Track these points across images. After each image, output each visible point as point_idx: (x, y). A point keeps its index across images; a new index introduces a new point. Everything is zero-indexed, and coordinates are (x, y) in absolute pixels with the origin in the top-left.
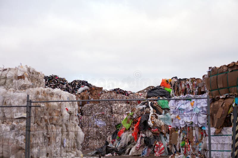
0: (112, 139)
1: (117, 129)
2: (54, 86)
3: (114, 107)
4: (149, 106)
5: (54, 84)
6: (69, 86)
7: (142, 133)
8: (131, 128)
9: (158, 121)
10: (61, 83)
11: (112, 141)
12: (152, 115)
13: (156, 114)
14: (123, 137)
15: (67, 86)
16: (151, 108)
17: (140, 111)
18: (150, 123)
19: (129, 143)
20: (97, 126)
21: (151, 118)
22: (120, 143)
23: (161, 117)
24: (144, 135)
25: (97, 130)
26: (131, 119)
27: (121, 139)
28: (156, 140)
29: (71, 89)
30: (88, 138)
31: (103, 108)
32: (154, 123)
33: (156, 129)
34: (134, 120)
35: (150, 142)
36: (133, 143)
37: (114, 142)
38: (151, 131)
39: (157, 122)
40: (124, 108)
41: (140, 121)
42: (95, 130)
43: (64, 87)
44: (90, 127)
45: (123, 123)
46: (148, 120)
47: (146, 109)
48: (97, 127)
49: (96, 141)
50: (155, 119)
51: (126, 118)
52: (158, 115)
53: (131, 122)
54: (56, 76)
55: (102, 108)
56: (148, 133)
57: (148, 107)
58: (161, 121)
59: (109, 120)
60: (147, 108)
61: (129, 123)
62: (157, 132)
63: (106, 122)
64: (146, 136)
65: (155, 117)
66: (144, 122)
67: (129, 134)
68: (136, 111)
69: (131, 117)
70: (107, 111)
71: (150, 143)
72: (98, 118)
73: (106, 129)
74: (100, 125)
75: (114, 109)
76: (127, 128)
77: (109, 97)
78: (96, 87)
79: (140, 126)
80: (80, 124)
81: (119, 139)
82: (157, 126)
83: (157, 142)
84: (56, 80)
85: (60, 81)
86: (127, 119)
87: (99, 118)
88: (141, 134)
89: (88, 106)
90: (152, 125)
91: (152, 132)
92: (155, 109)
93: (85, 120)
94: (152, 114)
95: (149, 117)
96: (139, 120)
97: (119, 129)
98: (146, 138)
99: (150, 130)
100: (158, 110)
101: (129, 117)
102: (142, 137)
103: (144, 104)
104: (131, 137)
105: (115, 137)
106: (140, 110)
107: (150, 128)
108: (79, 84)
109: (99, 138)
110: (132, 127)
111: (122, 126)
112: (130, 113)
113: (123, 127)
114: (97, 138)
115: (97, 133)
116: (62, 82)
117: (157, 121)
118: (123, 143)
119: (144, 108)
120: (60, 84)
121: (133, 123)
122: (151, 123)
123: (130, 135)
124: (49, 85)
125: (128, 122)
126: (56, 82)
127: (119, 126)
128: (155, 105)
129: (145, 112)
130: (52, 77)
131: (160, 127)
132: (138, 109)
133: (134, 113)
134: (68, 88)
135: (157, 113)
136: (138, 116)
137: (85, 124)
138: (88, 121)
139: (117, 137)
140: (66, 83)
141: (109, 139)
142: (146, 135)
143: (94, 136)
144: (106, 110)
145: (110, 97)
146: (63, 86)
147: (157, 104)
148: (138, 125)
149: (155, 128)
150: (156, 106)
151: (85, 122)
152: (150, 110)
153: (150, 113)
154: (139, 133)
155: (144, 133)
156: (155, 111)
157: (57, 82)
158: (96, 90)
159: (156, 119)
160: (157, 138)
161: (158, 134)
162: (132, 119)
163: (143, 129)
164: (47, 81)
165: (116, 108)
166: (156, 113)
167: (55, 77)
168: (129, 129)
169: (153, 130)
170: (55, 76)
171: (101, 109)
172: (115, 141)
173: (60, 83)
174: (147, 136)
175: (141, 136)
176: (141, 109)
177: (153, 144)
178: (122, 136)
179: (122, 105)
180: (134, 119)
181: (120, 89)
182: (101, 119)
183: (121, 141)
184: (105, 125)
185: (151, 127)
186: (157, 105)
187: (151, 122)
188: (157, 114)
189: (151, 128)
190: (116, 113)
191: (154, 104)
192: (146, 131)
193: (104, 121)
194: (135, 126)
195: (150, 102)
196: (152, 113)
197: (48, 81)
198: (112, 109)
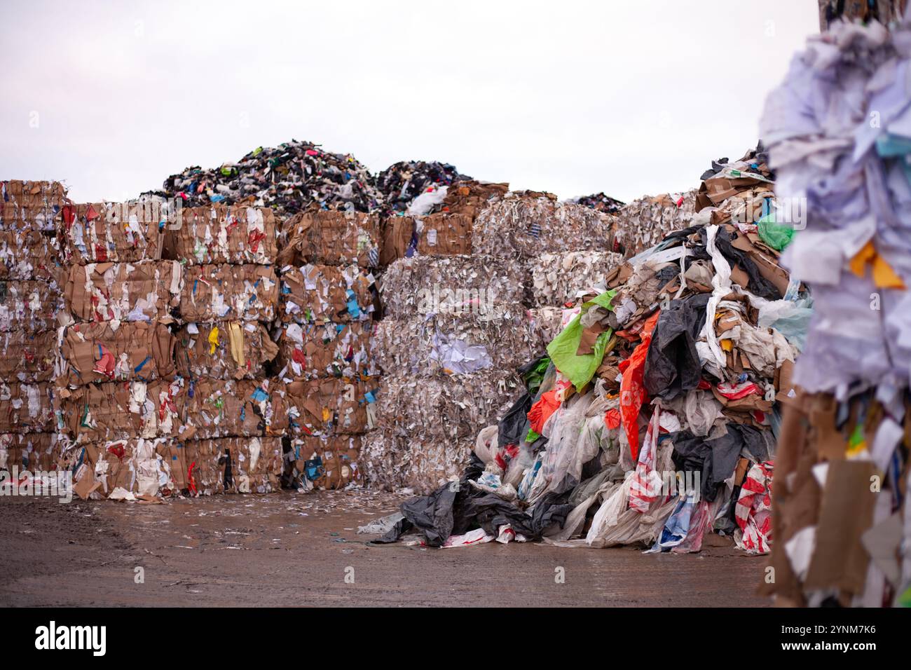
0: (501, 444)
1: (532, 385)
2: (295, 188)
3: (540, 269)
4: (708, 249)
5: (298, 180)
6: (369, 188)
7: (661, 411)
8: (601, 382)
9: (758, 339)
10: (330, 175)
11: (499, 458)
12: (724, 304)
13: (747, 293)
14: (554, 438)
15: (356, 189)
16: (720, 262)
17: (654, 283)
18: (709, 350)
19: (590, 469)
20: (441, 370)
21: (717, 321)
22: (541, 470)
23: (779, 311)
24: (670, 424)
25: (443, 393)
26: (601, 327)
27: (547, 446)
28: (746, 452)
29: (379, 201)
30: (404, 433)
31: (479, 277)
32: (735, 351)
33: (743, 387)
34: (621, 333)
35: (707, 465)
36: (613, 470)
37: (509, 460)
38: (715, 399)
39: (750, 345)
40: (589, 274)
41: (653, 341)
42: (434, 391)
43: (344, 195)
44: (415, 374)
45: (558, 352)
46: (697, 330)
47: (687, 267)
48: (442, 375)
49: (440, 448)
50: (738, 324)
51: (577, 326)
52: (757, 301)
53: (602, 343)
54: (307, 147)
55: (474, 275)
56: (699, 411)
57: (701, 255)
58: (779, 339)
59: (506, 336)
60: (694, 263)
61: (592, 353)
62: (752, 401)
63: (489, 351)
64: (686, 427)
65: (742, 314)
66: (670, 344)
67: (587, 415)
68: (632, 282)
69: (601, 317)
70: (505, 291)
71: (711, 469)
72: (446, 331)
73: (494, 384)
74: (462, 364)
75: (538, 283)
76: (580, 381)
77: (516, 217)
78: (477, 183)
79: (654, 366)
80: (372, 363)
81: (538, 444)
82: (753, 369)
83: (750, 465)
84: (308, 162)
85: (325, 167)
86: (580, 331)
87: (452, 330)
88: (655, 418)
89: (404, 268)
90: (722, 360)
91: (724, 401)
92: (743, 268)
93: (394, 339)
94: (723, 299)
95: (702, 311)
96: (646, 334)
97: (538, 388)
98: (688, 443)
99: (709, 391)
100: (759, 274)
101: (593, 316)
102: (664, 434)
103: (679, 239)
104: (598, 433)
105: (519, 434)
106: (656, 276)
107: (707, 382)
108: (414, 177)
109: (454, 432)
110: (605, 375)
111: (554, 371)
112: (602, 291)
113: (559, 377)
114: (448, 436)
115: (442, 406)
116: (335, 169)
117: (751, 336)
118: (552, 471)
119: (677, 261)
120: (326, 180)
121: (617, 354)
122: (716, 350)
123: (598, 421)
124: (273, 187)
125: (586, 349)
126: (309, 170)
127: (540, 368)
128: (739, 243)
129: (684, 285)
130: (290, 149)
131: (769, 370)
132: (645, 268)
133: (620, 296)
134: (364, 197)
135: (757, 292)
136: (641, 311)
137: (394, 360)
138: (403, 346)
139: (529, 435)
140: (357, 177)
141: (488, 446)
142: (683, 420)
143: (430, 425)
144: (499, 285)
145: (521, 219)
146: (337, 190)
147: (753, 238)
148: (642, 366)
149: (740, 382)
150: (747, 248)
151: (392, 350)
152: (714, 271)
153: (710, 291)
154: (647, 411)
155: (677, 410)
156: (743, 278)
157: (314, 172)
158: (474, 198)
159: (745, 324)
160: (753, 438)
161: (760, 415)
162: (607, 327)
163: (670, 388)
164: (267, 170)
165: (552, 276)
166: (748, 288)
167: (304, 150)
168: (590, 386)
169: (726, 390)
170: (304, 144)
171: (470, 280)
172: (515, 454)
173: (325, 175)
174: (694, 431)
175: (661, 428)
176: (658, 269)
177: (729, 476)
178: (551, 425)
179: (580, 260)
180: (620, 327)
181: (608, 199)
182: (464, 335)
183: (543, 454)
184: (488, 363)
185: (713, 371)
186: (756, 246)
187: (713, 341)
188: (751, 297)
189: (715, 381)
190: (551, 304)
191: (735, 236)
192: (683, 396)
193: (479, 342)
194: (623, 369)
195: (712, 231)
196: (727, 291)
197: (273, 169)
198: (528, 283)
